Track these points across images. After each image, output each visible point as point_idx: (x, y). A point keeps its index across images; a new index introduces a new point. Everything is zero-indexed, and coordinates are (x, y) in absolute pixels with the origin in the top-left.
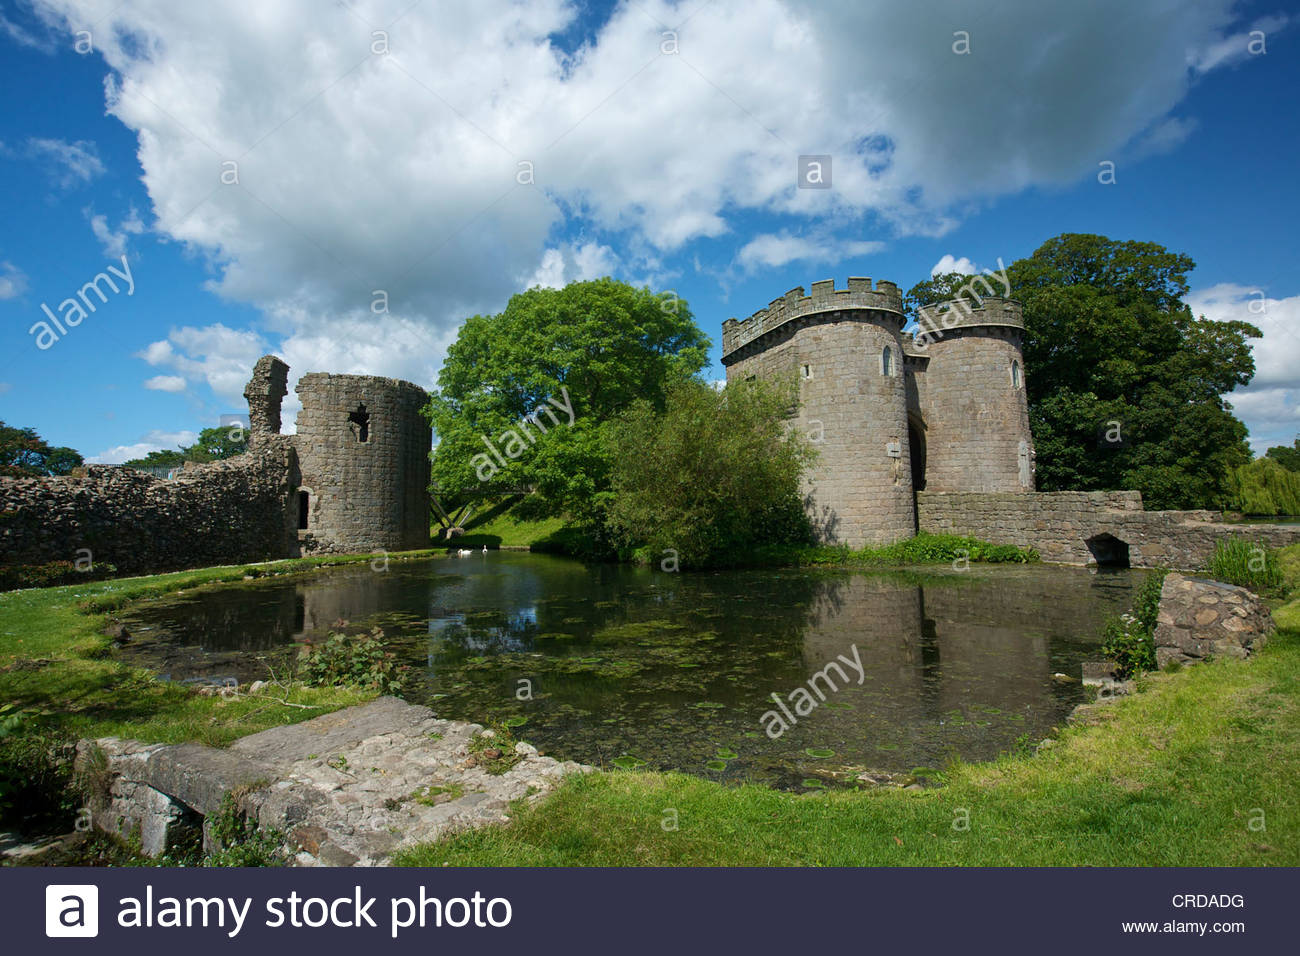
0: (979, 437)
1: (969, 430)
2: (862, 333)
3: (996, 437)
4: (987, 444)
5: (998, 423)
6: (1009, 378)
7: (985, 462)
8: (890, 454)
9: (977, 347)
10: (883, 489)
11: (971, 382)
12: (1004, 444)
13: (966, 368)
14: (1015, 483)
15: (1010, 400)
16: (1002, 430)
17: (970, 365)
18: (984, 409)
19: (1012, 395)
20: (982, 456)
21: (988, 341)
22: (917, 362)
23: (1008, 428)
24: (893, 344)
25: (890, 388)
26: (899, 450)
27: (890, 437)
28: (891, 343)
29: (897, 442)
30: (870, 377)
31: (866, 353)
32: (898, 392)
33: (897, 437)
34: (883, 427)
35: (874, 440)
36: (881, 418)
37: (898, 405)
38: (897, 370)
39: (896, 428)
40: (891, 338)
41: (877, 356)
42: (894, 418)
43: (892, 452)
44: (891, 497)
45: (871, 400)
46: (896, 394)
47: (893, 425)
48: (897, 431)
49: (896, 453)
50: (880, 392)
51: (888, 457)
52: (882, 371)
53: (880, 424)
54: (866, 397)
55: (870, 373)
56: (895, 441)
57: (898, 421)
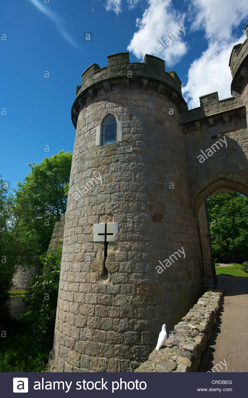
8: (96, 238)
10: (81, 287)
24: (116, 110)
25: (107, 156)
26: (115, 232)
27: (100, 215)
28: (115, 109)
29: (111, 221)
30: (86, 152)
31: (86, 130)
32: (121, 159)
33: (110, 214)
34: (91, 204)
35: (80, 223)
36: (90, 194)
37: (119, 173)
38: (123, 134)
39: (112, 202)
40: (114, 105)
41: (95, 129)
42: (109, 190)
43: (99, 234)
44: (91, 301)
45: (83, 176)
46: (117, 161)
47: (106, 199)
48: (112, 206)
49: (107, 236)
50: (93, 164)
51: (93, 242)
52: (97, 142)
53: (87, 203)
54: (80, 174)
55: (87, 149)
56: (108, 220)
57: (115, 194)
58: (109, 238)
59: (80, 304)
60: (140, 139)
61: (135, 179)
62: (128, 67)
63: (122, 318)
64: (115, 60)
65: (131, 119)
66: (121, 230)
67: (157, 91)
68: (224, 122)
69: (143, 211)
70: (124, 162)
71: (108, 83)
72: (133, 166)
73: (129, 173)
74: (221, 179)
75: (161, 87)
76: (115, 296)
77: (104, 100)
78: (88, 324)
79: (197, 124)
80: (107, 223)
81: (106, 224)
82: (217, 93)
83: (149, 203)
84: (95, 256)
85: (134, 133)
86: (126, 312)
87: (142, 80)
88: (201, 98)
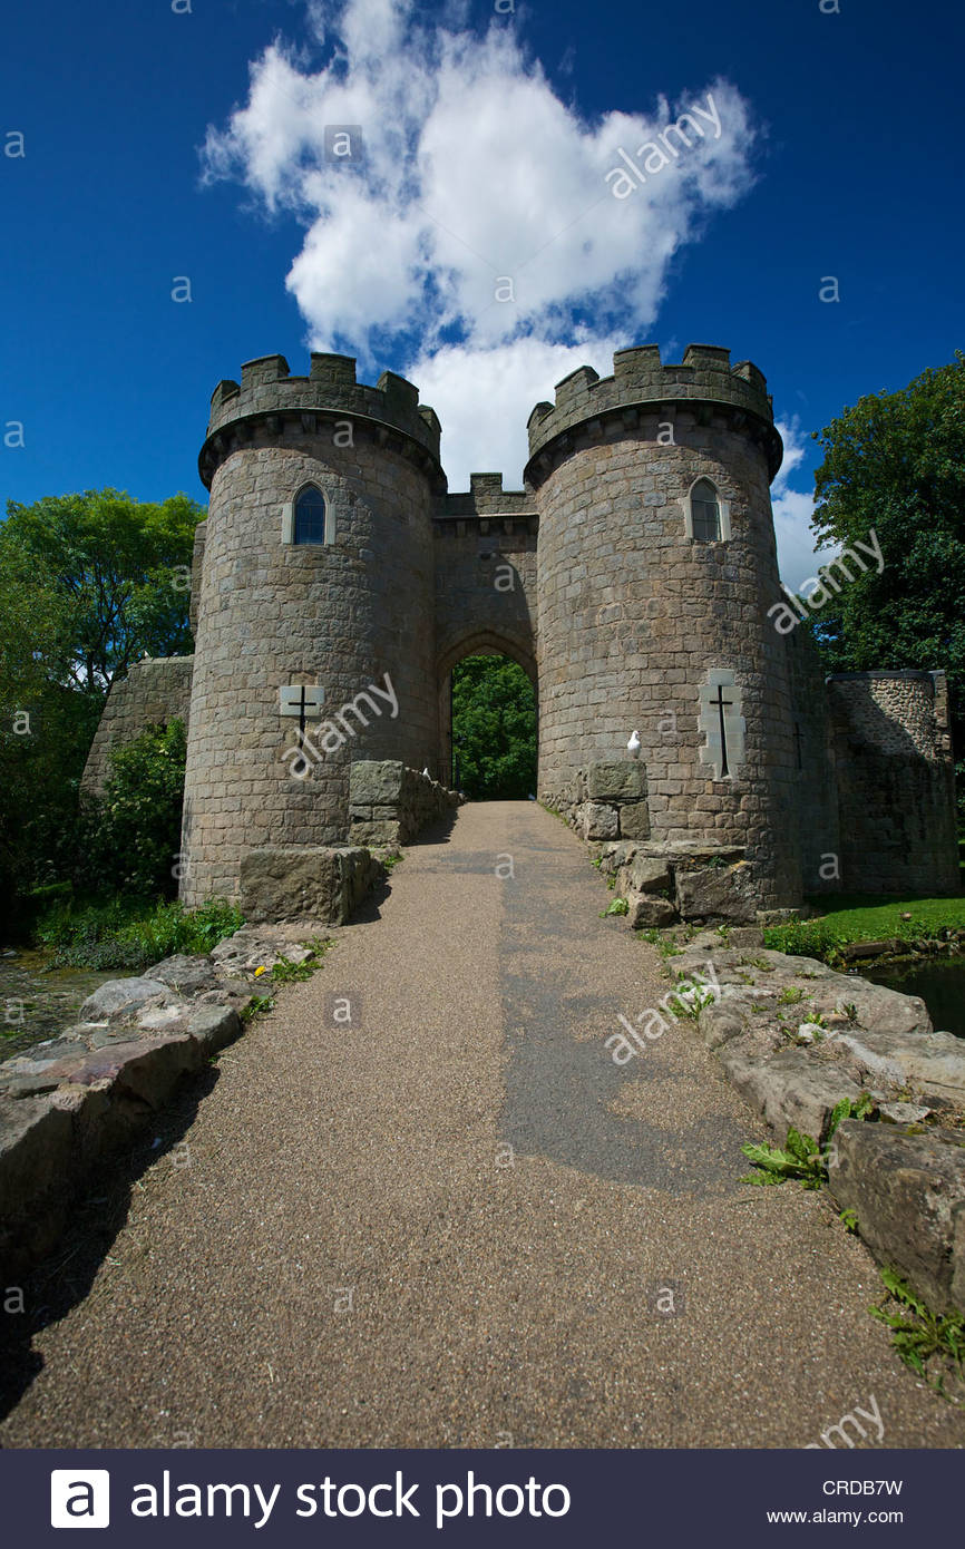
0: (597, 666)
1: (581, 654)
2: (257, 469)
3: (635, 661)
4: (611, 679)
5: (642, 629)
6: (679, 521)
7: (609, 724)
8: (285, 709)
9: (601, 466)
10: (257, 787)
11: (586, 544)
12: (655, 677)
13: (578, 518)
14: (685, 771)
15: (680, 570)
16: (649, 643)
17: (586, 507)
18: (611, 598)
19: (687, 560)
20: (603, 710)
21: (627, 446)
22: (509, 528)
23: (670, 638)
24: (327, 479)
25: (306, 568)
26: (319, 700)
27: (293, 672)
28: (323, 476)
29: (312, 683)
30: (259, 550)
31: (257, 503)
32: (333, 578)
33: (311, 672)
34: (274, 652)
35: (250, 682)
36: (272, 633)
37: (328, 604)
38: (338, 531)
39: (315, 652)
40: (321, 467)
41: (280, 506)
42: (309, 631)
43: (290, 704)
44: (278, 806)
45: (255, 598)
46: (325, 581)
47: (303, 646)
48: (315, 658)
49: (306, 707)
50: (277, 579)
51: (279, 716)
52: (286, 535)
53: (266, 648)
54: (246, 592)
55: (261, 544)
56: (306, 681)
57: (321, 639)
58: (308, 711)
59: (255, 812)
60: (366, 545)
61: (355, 620)
62: (353, 393)
63: (328, 826)
64: (328, 367)
65: (352, 503)
66: (329, 699)
67: (400, 452)
68: (504, 533)
69: (364, 672)
70: (337, 585)
71: (313, 417)
72: (352, 594)
73: (344, 605)
74: (486, 631)
75: (410, 447)
76: (318, 797)
77: (302, 450)
78: (272, 837)
79: (461, 525)
80: (307, 686)
81: (303, 688)
82: (500, 475)
83: (375, 660)
84: (284, 739)
85: (357, 533)
86: (334, 818)
87: (378, 428)
88: (474, 477)
